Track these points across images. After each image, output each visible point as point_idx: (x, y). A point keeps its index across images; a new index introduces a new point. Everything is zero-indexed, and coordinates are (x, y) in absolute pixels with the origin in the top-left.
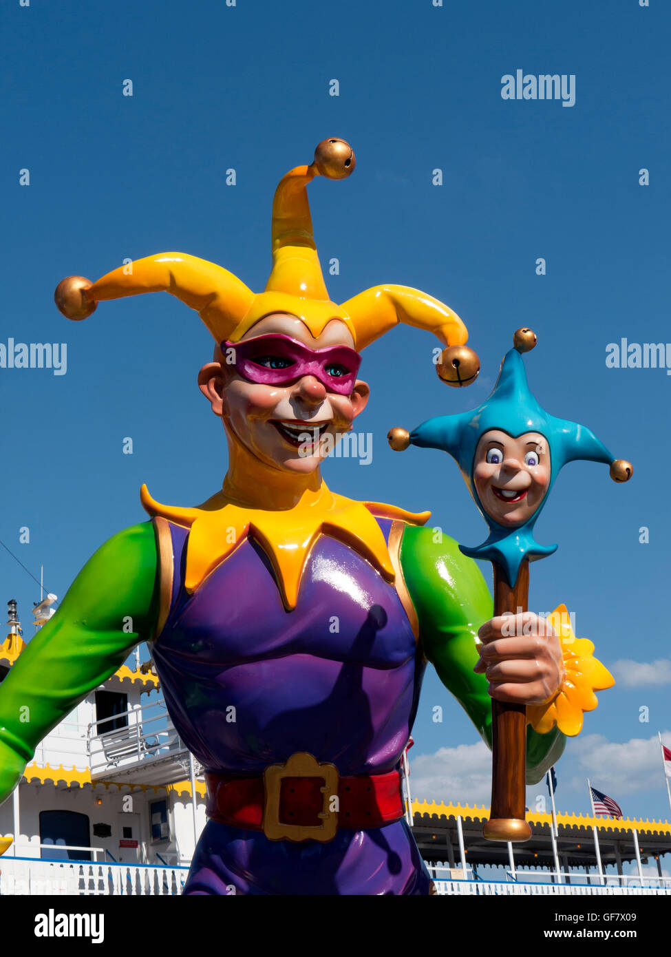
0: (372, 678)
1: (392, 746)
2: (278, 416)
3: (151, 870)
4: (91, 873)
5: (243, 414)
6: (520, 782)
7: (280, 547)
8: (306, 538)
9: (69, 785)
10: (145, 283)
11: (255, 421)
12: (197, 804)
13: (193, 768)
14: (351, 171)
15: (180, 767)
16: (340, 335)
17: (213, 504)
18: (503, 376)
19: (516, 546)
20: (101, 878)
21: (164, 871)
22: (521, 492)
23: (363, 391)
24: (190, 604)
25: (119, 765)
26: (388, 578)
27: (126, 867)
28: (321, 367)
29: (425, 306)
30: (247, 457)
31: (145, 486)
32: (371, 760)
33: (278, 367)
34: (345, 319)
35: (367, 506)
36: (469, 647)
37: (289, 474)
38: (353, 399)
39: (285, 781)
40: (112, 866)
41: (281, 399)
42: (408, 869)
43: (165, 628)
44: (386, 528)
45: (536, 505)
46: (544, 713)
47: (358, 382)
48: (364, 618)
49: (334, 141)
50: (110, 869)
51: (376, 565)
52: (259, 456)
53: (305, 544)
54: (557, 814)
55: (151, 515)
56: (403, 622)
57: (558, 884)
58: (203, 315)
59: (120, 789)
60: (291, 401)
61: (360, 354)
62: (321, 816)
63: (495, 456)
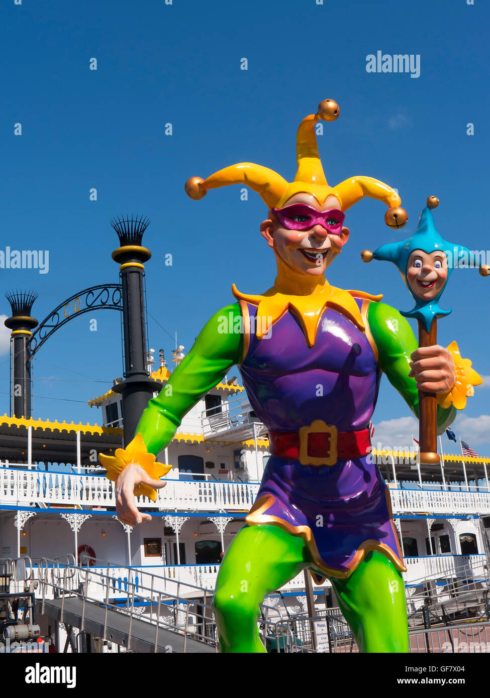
0: (354, 381)
1: (365, 416)
2: (302, 246)
3: (235, 485)
4: (205, 487)
5: (284, 246)
6: (434, 433)
7: (305, 314)
8: (318, 310)
9: (193, 442)
10: (231, 179)
11: (290, 249)
12: (258, 451)
13: (255, 433)
14: (337, 116)
15: (249, 432)
16: (334, 203)
17: (270, 293)
18: (422, 222)
19: (430, 310)
20: (210, 489)
21: (242, 485)
22: (432, 282)
23: (346, 232)
24: (260, 344)
25: (217, 432)
26: (362, 329)
27: (223, 484)
28: (324, 220)
29: (379, 187)
30: (286, 268)
31: (234, 284)
32: (354, 424)
33: (301, 221)
34: (336, 195)
35: (349, 292)
36: (405, 364)
37: (308, 276)
38: (341, 237)
39: (310, 435)
40: (215, 483)
41: (303, 237)
42: (375, 480)
43: (246, 357)
44: (360, 304)
45: (440, 289)
46: (445, 398)
47: (343, 228)
48: (350, 349)
49: (328, 101)
50: (214, 484)
51: (355, 323)
52: (293, 268)
53: (318, 313)
54: (443, 454)
55: (237, 299)
56: (370, 352)
57: (444, 491)
58: (262, 195)
59: (218, 444)
60: (309, 239)
61: (344, 213)
62: (329, 452)
63: (418, 264)
